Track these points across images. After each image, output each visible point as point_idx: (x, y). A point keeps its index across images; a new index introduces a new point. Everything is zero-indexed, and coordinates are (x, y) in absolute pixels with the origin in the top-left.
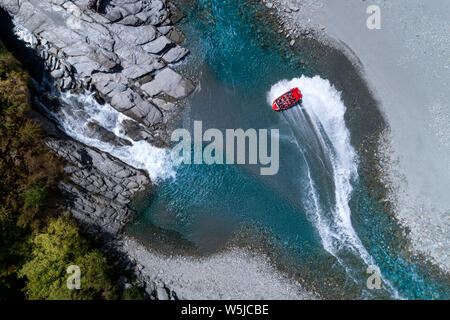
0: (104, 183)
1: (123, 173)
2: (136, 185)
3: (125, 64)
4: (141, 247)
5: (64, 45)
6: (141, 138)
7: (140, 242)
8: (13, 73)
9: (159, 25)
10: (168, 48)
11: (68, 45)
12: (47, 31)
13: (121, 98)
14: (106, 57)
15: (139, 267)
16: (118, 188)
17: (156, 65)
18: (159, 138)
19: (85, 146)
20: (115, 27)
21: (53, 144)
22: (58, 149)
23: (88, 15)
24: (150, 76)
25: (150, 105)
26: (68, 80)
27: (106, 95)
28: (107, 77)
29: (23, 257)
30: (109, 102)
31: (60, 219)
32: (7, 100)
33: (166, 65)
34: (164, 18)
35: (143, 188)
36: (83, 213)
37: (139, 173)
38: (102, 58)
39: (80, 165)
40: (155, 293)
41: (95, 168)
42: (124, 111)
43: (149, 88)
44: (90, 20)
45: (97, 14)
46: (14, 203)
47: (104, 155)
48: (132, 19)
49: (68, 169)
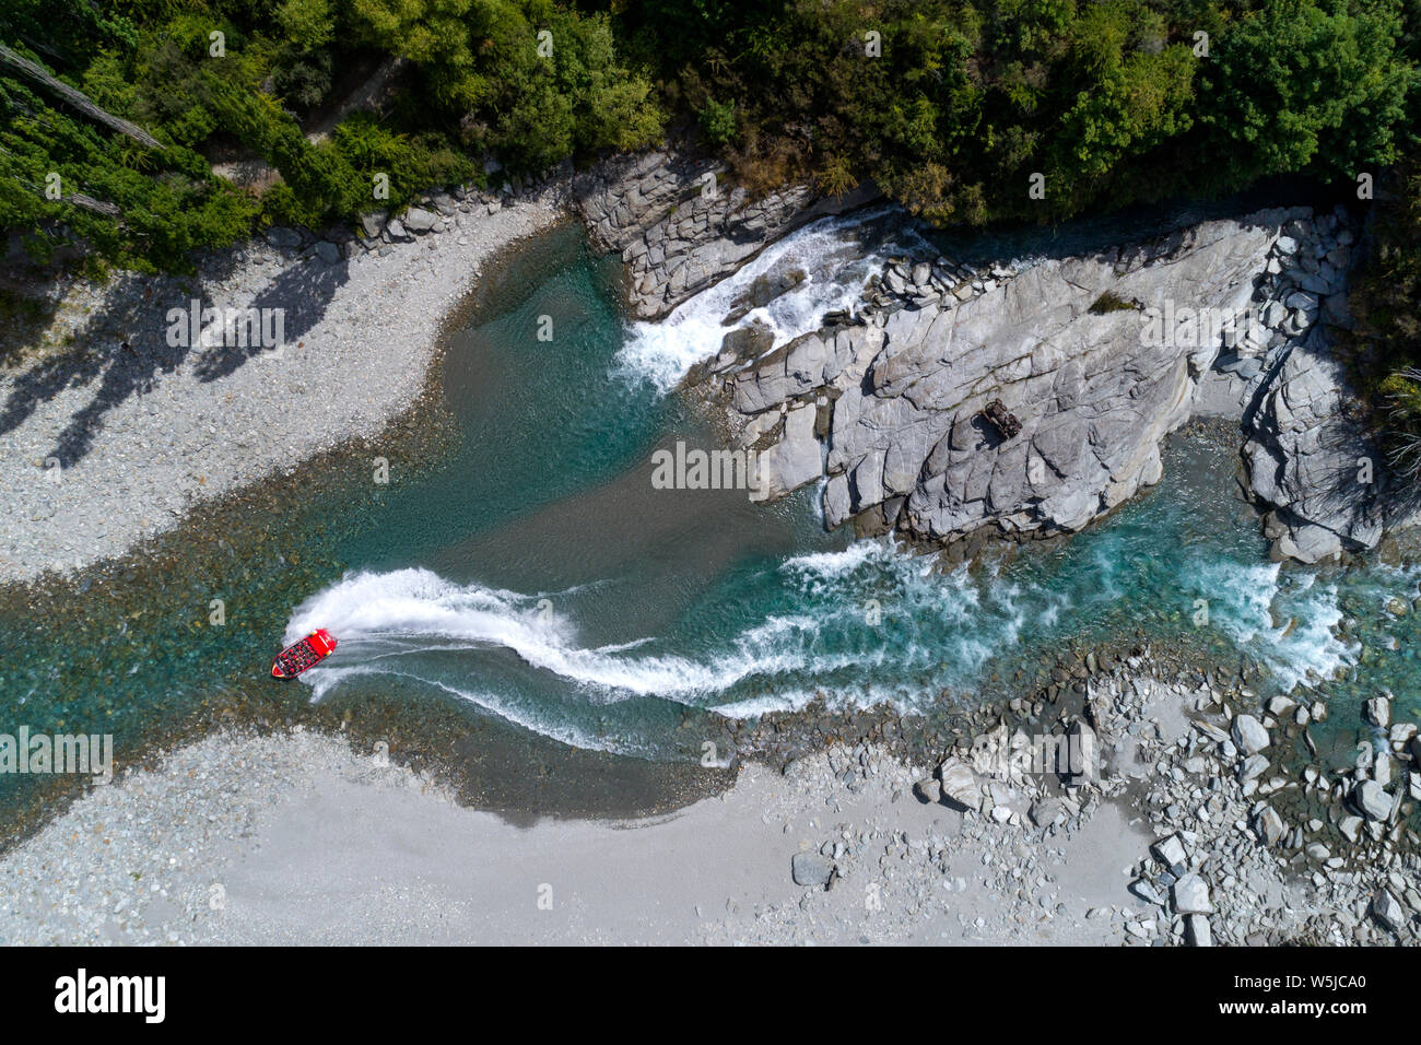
0: (681, 239)
1: (678, 282)
2: (646, 289)
3: (870, 401)
4: (527, 230)
5: (960, 318)
6: (724, 350)
7: (539, 234)
8: (951, 209)
9: (906, 506)
10: (855, 496)
11: (957, 324)
12: (1000, 305)
13: (814, 359)
14: (897, 378)
15: (495, 206)
16: (657, 256)
17: (839, 456)
18: (706, 380)
19: (767, 244)
20: (942, 424)
21: (796, 195)
22: (783, 199)
23: (988, 391)
24: (824, 433)
25: (770, 403)
26: (899, 286)
27: (835, 334)
28: (865, 357)
29: (629, 38)
30: (819, 333)
31: (659, 131)
32: (910, 171)
33: (829, 473)
34: (915, 522)
35: (633, 298)
36: (651, 170)
37: (665, 308)
38: (901, 369)
39: (735, 217)
40: (430, 207)
41: (716, 238)
42: (790, 349)
43: (804, 418)
44: (978, 389)
45: (982, 407)
46: (725, 82)
47: (730, 267)
48: (939, 464)
49: (739, 195)
